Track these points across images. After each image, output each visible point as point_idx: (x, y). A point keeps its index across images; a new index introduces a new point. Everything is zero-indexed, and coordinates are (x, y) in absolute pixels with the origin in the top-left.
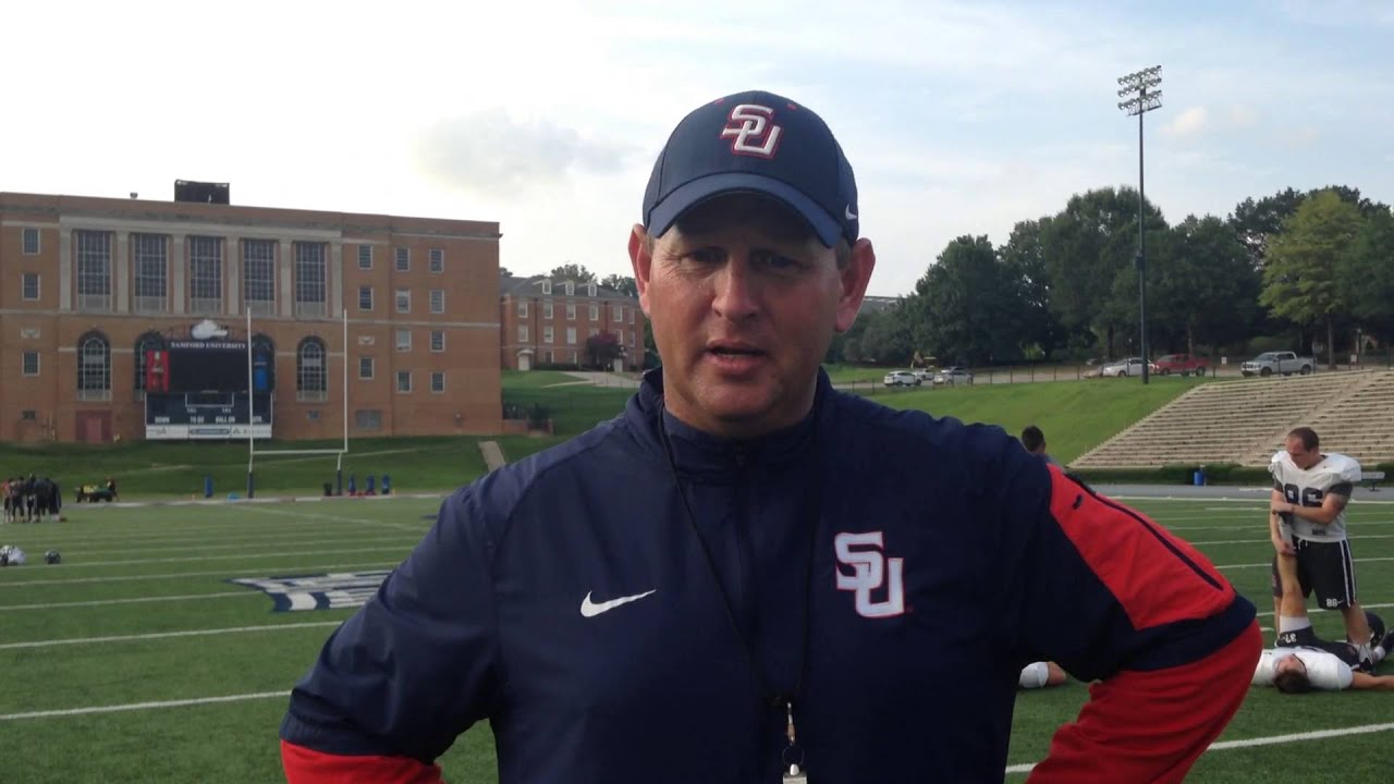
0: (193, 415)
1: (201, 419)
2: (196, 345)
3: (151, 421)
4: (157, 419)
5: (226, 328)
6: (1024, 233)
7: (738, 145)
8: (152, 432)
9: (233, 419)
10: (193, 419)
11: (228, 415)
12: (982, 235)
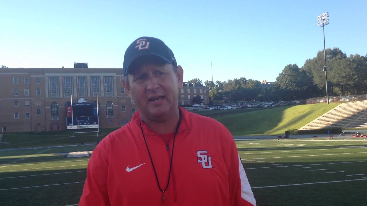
0: (79, 123)
1: (81, 124)
2: (79, 105)
3: (68, 125)
4: (70, 124)
5: (86, 100)
6: (308, 62)
7: (140, 48)
8: (69, 127)
9: (89, 123)
10: (79, 124)
11: (87, 122)
12: (295, 64)
